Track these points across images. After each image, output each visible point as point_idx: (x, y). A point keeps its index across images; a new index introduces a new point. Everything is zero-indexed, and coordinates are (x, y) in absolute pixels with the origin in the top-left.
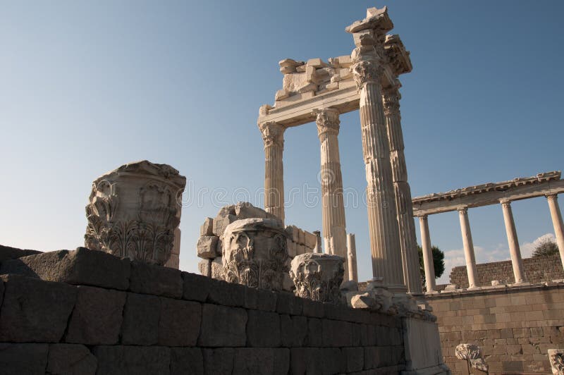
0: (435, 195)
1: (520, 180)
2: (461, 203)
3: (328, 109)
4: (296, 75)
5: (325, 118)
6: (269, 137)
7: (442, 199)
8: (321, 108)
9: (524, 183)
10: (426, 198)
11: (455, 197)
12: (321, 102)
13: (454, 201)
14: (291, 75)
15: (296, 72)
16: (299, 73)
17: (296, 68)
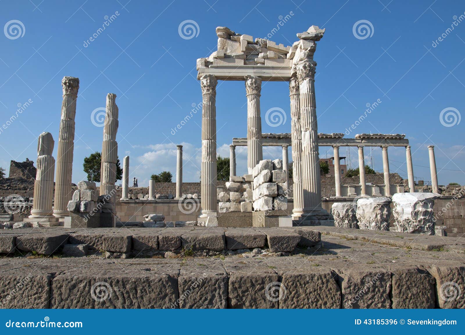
0: (271, 134)
1: (323, 135)
2: (286, 143)
3: (257, 78)
4: (229, 42)
5: (255, 84)
6: (209, 86)
7: (275, 137)
8: (252, 75)
9: (324, 137)
10: (264, 135)
11: (283, 138)
12: (252, 71)
13: (281, 140)
14: (225, 40)
15: (230, 39)
16: (232, 40)
17: (230, 36)
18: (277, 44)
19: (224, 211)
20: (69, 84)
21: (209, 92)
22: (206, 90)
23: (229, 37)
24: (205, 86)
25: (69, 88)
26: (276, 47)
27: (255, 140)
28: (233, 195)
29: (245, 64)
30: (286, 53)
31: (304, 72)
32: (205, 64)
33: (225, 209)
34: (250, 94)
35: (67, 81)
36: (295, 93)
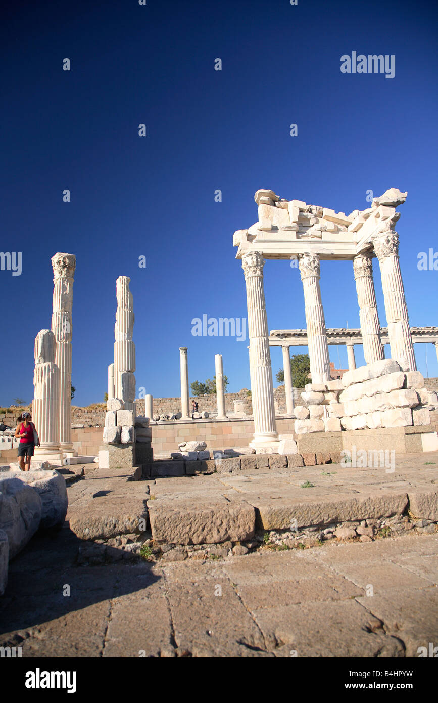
4: (275, 209)
5: (314, 264)
6: (255, 266)
8: (309, 252)
12: (308, 246)
14: (269, 207)
15: (275, 205)
16: (278, 207)
17: (274, 201)
18: (337, 212)
19: (304, 431)
20: (65, 263)
21: (256, 275)
22: (251, 272)
23: (273, 203)
24: (250, 267)
25: (64, 268)
26: (336, 216)
27: (320, 336)
28: (314, 410)
29: (298, 237)
30: (346, 224)
31: (388, 246)
32: (247, 238)
33: (306, 428)
34: (307, 276)
35: (62, 260)
36: (363, 275)
